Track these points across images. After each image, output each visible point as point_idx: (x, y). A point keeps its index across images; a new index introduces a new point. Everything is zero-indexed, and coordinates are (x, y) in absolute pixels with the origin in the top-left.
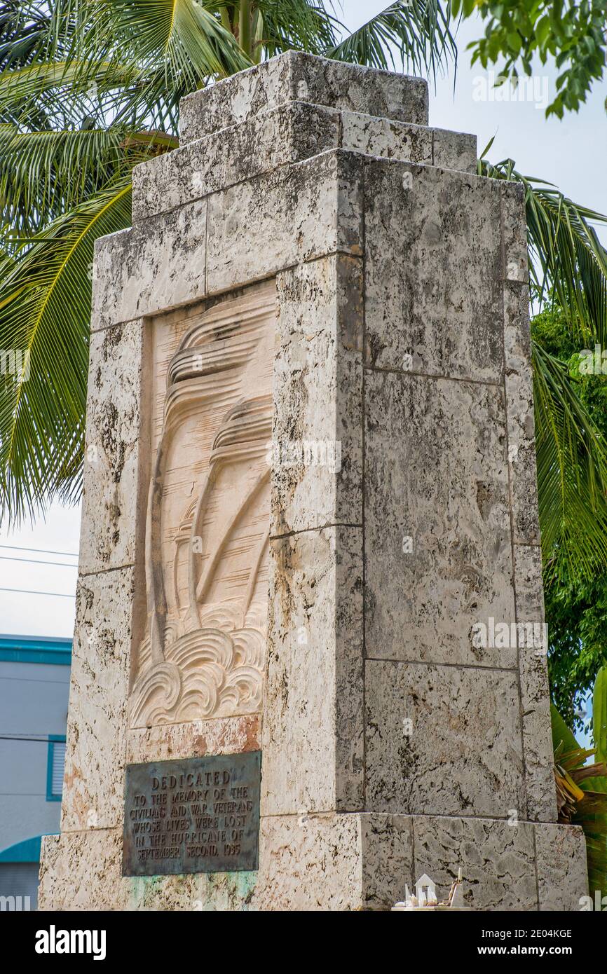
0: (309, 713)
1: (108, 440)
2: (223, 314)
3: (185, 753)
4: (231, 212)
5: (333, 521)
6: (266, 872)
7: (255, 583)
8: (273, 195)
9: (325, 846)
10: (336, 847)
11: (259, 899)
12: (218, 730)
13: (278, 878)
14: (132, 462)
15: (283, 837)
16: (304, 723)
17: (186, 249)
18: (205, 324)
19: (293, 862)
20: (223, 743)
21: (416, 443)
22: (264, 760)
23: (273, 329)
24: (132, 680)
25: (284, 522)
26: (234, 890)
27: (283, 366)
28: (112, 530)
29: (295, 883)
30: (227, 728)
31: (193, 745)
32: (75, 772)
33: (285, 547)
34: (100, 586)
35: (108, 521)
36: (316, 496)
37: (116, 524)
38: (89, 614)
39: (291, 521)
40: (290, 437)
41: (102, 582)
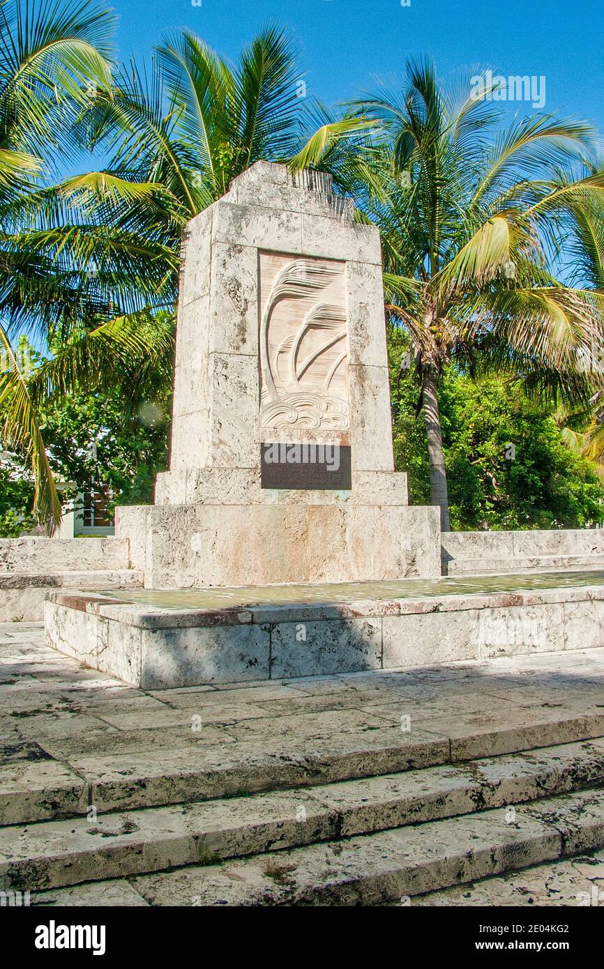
1: (234, 294)
2: (316, 266)
4: (317, 226)
5: (386, 365)
6: (356, 491)
9: (389, 483)
10: (394, 484)
11: (353, 501)
12: (323, 435)
13: (363, 493)
14: (253, 310)
15: (365, 479)
16: (375, 438)
17: (288, 229)
19: (371, 488)
20: (327, 441)
22: (353, 450)
24: (260, 407)
25: (359, 360)
26: (337, 497)
28: (241, 337)
29: (373, 495)
31: (308, 439)
32: (221, 442)
33: (360, 369)
34: (233, 360)
35: (236, 332)
36: (377, 354)
37: (243, 335)
38: (225, 372)
39: (363, 360)
40: (360, 327)
41: (235, 359)
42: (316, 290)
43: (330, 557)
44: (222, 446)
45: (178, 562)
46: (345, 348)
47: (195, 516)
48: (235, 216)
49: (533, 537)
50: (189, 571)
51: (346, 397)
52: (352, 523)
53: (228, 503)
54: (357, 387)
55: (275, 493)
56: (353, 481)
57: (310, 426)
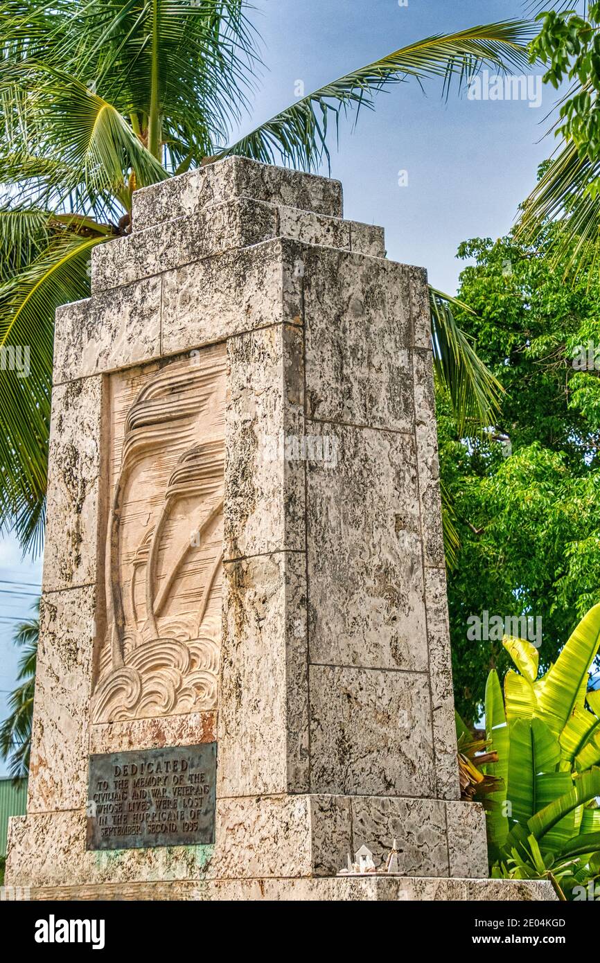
0: (262, 711)
1: (69, 476)
2: (177, 373)
3: (145, 744)
4: (184, 287)
5: (282, 547)
6: (223, 846)
7: (208, 599)
8: (223, 274)
9: (277, 823)
10: (287, 824)
11: (216, 868)
12: (176, 725)
13: (233, 850)
14: (92, 496)
15: (237, 816)
16: (257, 719)
17: (143, 317)
18: (161, 380)
19: (247, 836)
20: (181, 736)
21: (346, 482)
22: (220, 750)
23: (223, 385)
24: (94, 683)
25: (236, 548)
26: (193, 861)
27: (233, 416)
28: (74, 554)
29: (249, 854)
30: (185, 723)
31: (153, 738)
32: (40, 761)
34: (63, 602)
35: (70, 546)
37: (78, 549)
38: (52, 626)
39: (242, 549)
40: (241, 476)
41: (66, 598)
42: (185, 421)
54: (233, 609)
55: (104, 858)
56: (218, 823)
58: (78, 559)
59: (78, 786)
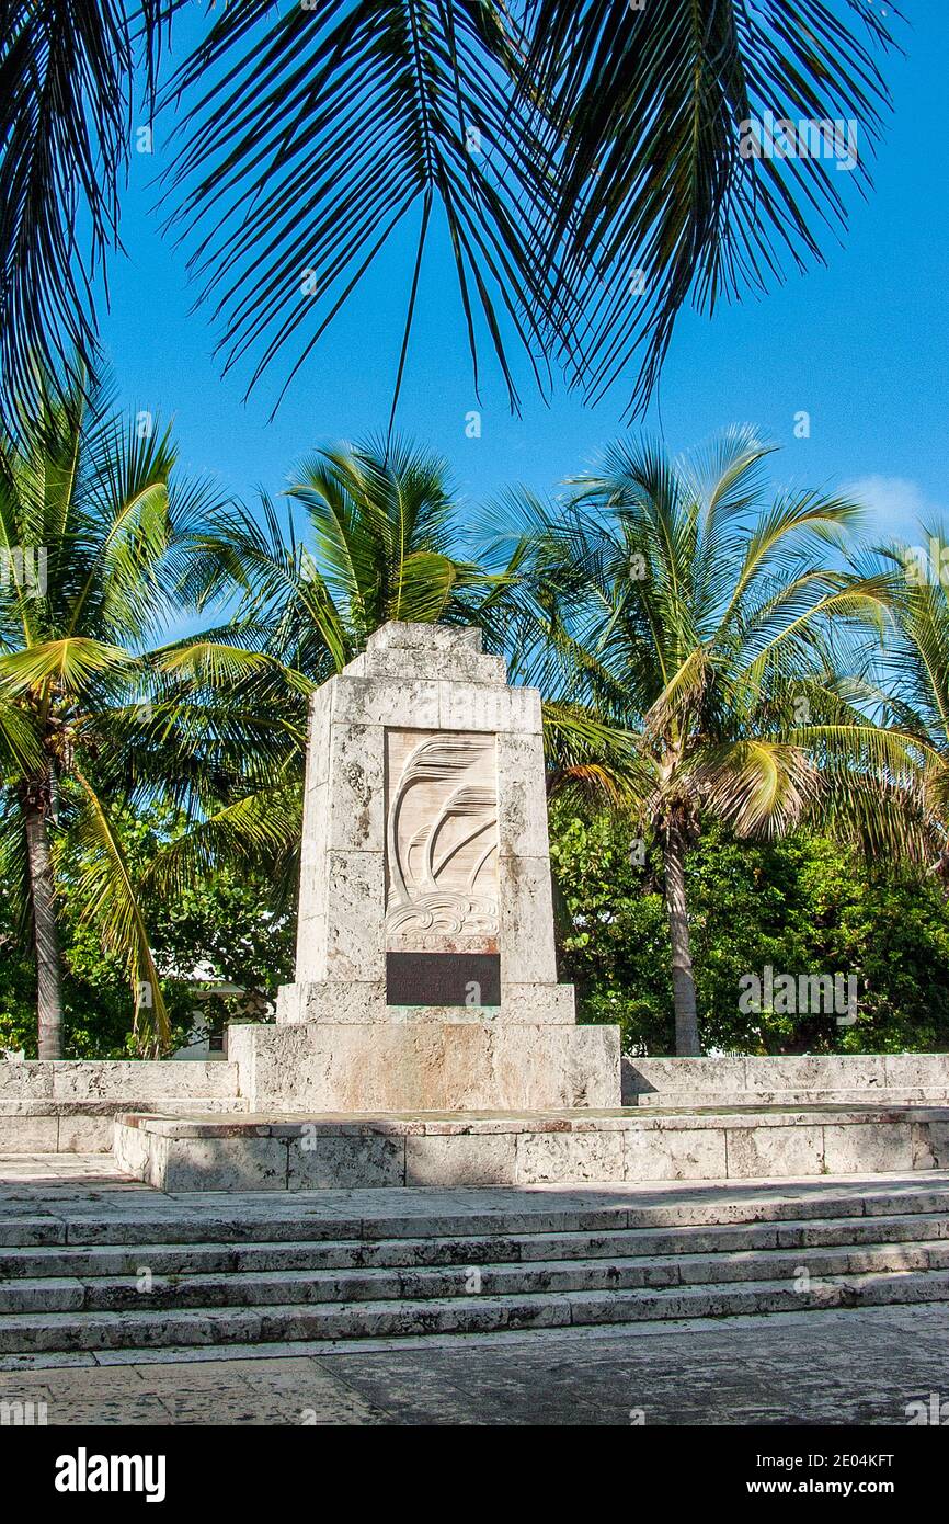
1: (354, 782)
2: (458, 741)
3: (438, 950)
5: (548, 855)
6: (507, 1007)
7: (477, 874)
10: (557, 998)
11: (502, 1019)
12: (465, 942)
13: (516, 1010)
14: (378, 798)
17: (422, 701)
18: (439, 742)
19: (527, 1004)
20: (469, 948)
22: (502, 958)
24: (385, 910)
25: (511, 850)
26: (483, 1014)
27: (505, 777)
28: (363, 831)
29: (528, 1012)
30: (472, 941)
31: (445, 947)
32: (338, 952)
33: (513, 863)
34: (354, 858)
35: (357, 825)
36: (536, 844)
37: (366, 828)
38: (343, 872)
39: (516, 851)
40: (513, 811)
41: (356, 857)
42: (458, 770)
43: (473, 1087)
44: (339, 956)
45: (285, 1088)
46: (494, 837)
47: (306, 1036)
48: (357, 691)
49: (776, 1065)
50: (299, 1100)
51: (497, 896)
52: (500, 1046)
53: (346, 1022)
54: (509, 884)
55: (403, 1010)
56: (503, 996)
57: (448, 931)
58: (366, 835)
59: (376, 968)
